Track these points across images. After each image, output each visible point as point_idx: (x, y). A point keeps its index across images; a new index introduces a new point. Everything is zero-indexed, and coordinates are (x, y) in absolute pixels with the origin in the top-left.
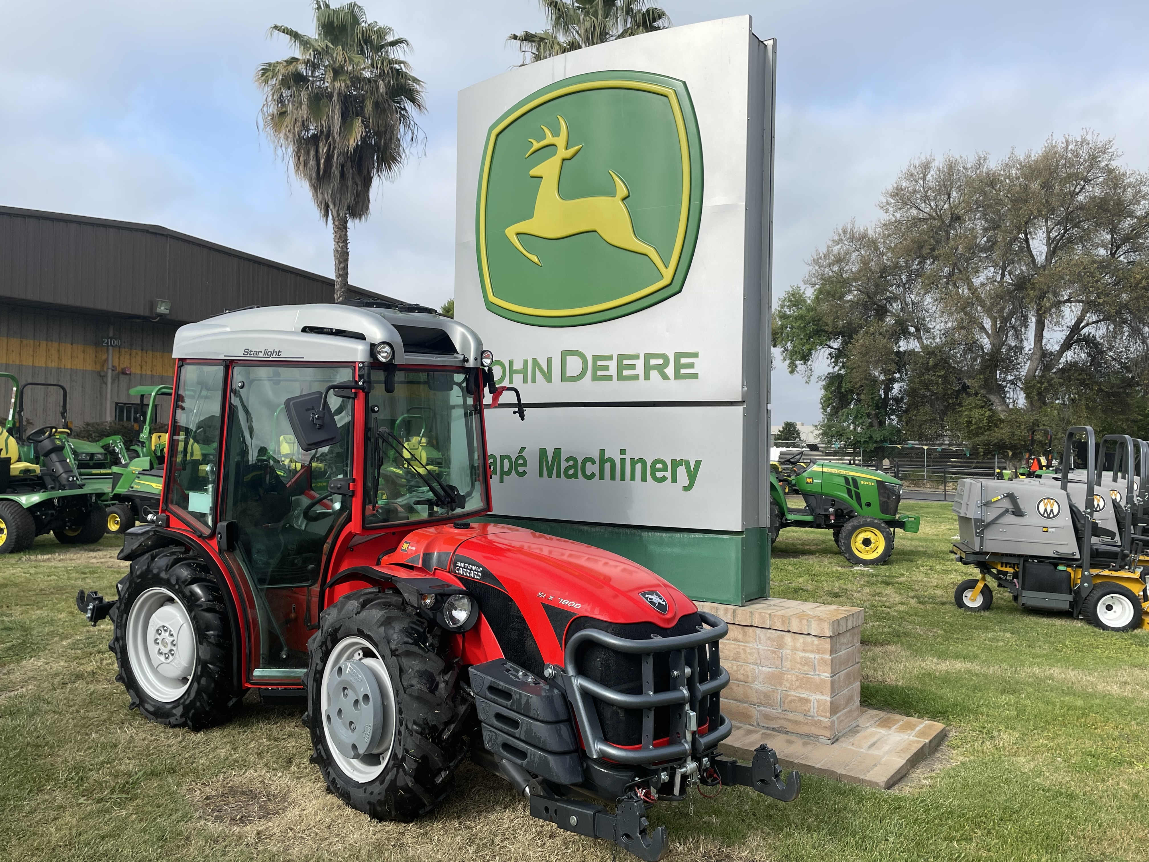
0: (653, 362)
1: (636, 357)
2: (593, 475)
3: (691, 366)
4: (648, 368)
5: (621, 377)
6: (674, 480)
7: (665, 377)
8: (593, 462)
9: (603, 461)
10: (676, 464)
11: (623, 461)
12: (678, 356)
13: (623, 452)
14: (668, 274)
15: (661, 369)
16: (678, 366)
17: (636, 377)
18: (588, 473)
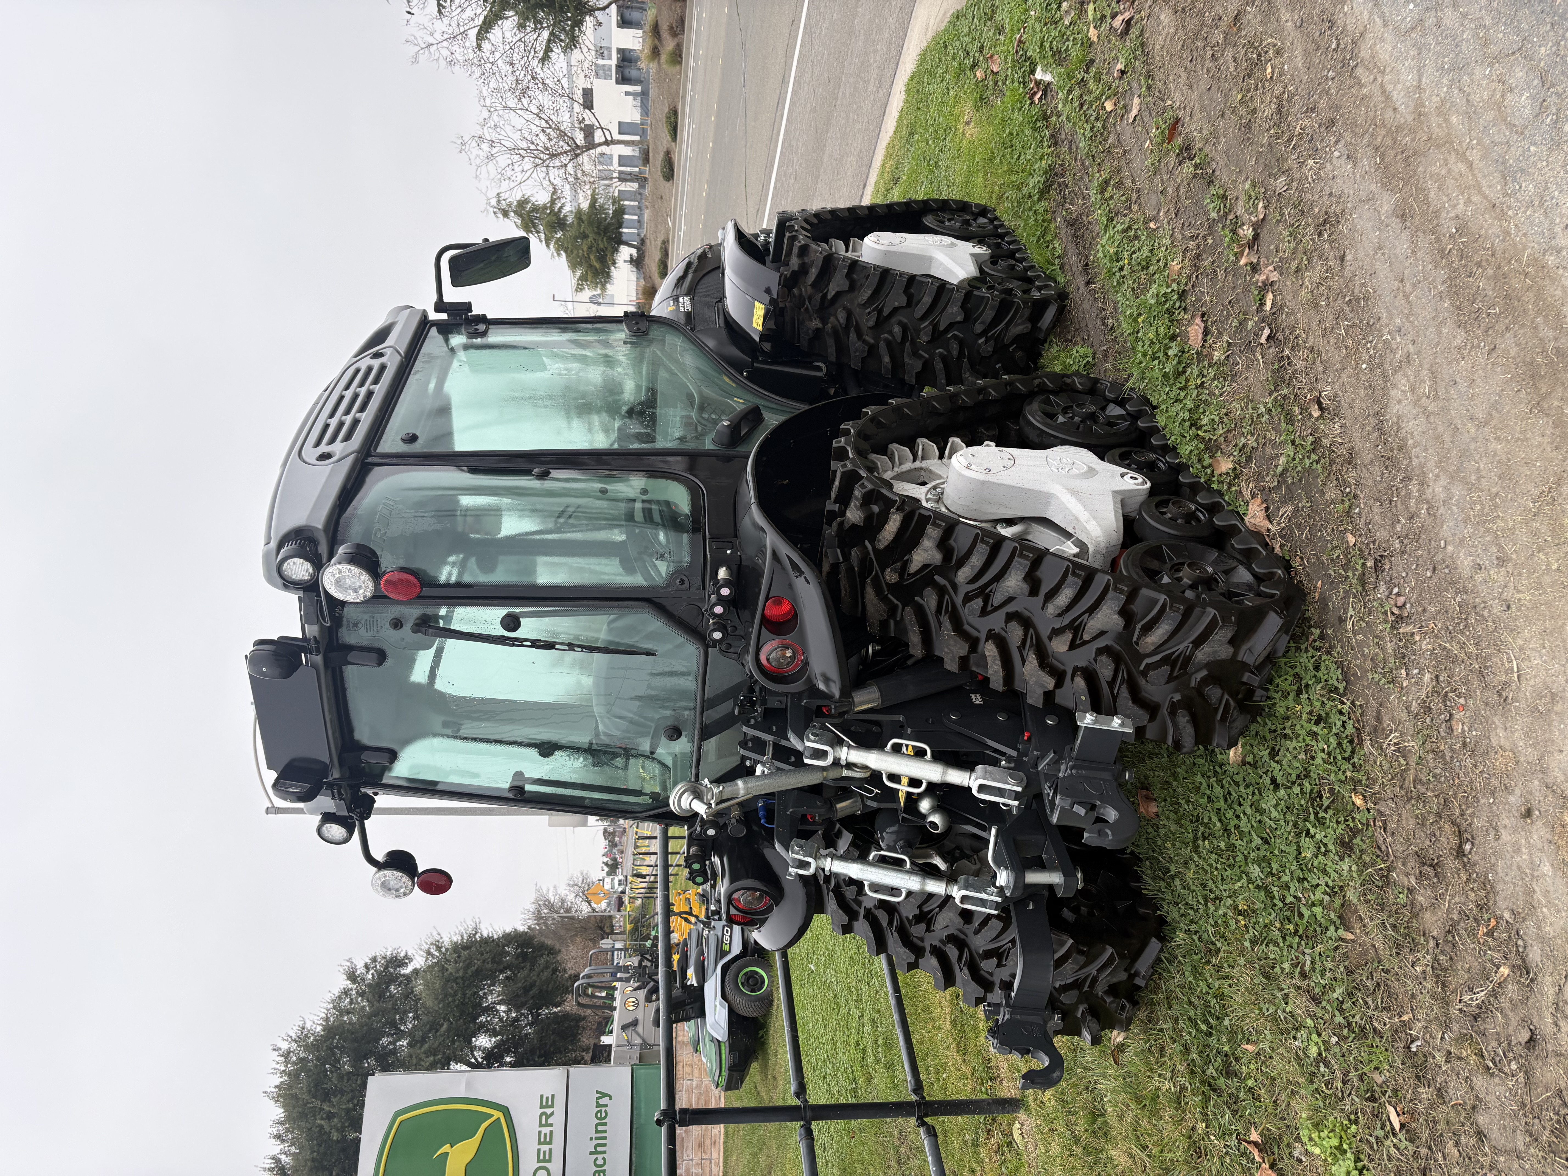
0: (544, 1122)
1: (540, 1132)
2: (604, 1159)
3: (547, 1099)
4: (547, 1125)
5: (550, 1143)
6: (606, 1106)
7: (552, 1114)
8: (596, 1159)
9: (596, 1152)
10: (598, 1105)
11: (597, 1138)
12: (541, 1107)
13: (591, 1139)
14: (497, 1114)
15: (548, 1116)
16: (547, 1106)
17: (551, 1132)
18: (601, 1162)
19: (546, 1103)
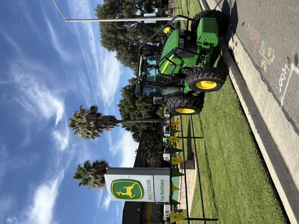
2: (164, 190)
3: (149, 180)
4: (149, 185)
5: (150, 187)
6: (163, 182)
9: (161, 189)
10: (161, 182)
11: (161, 187)
14: (137, 183)
16: (149, 182)
17: (150, 186)
19: (148, 181)
